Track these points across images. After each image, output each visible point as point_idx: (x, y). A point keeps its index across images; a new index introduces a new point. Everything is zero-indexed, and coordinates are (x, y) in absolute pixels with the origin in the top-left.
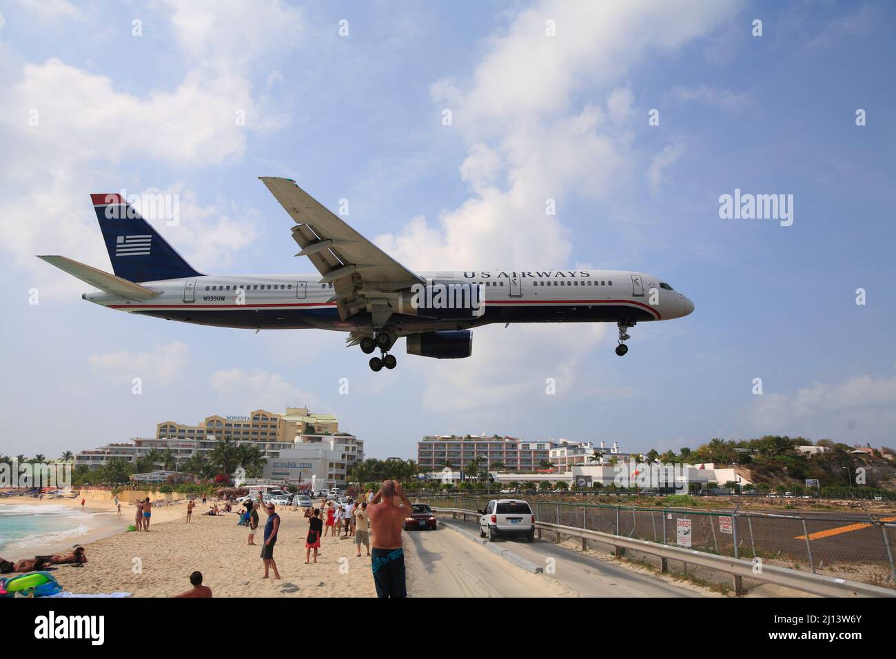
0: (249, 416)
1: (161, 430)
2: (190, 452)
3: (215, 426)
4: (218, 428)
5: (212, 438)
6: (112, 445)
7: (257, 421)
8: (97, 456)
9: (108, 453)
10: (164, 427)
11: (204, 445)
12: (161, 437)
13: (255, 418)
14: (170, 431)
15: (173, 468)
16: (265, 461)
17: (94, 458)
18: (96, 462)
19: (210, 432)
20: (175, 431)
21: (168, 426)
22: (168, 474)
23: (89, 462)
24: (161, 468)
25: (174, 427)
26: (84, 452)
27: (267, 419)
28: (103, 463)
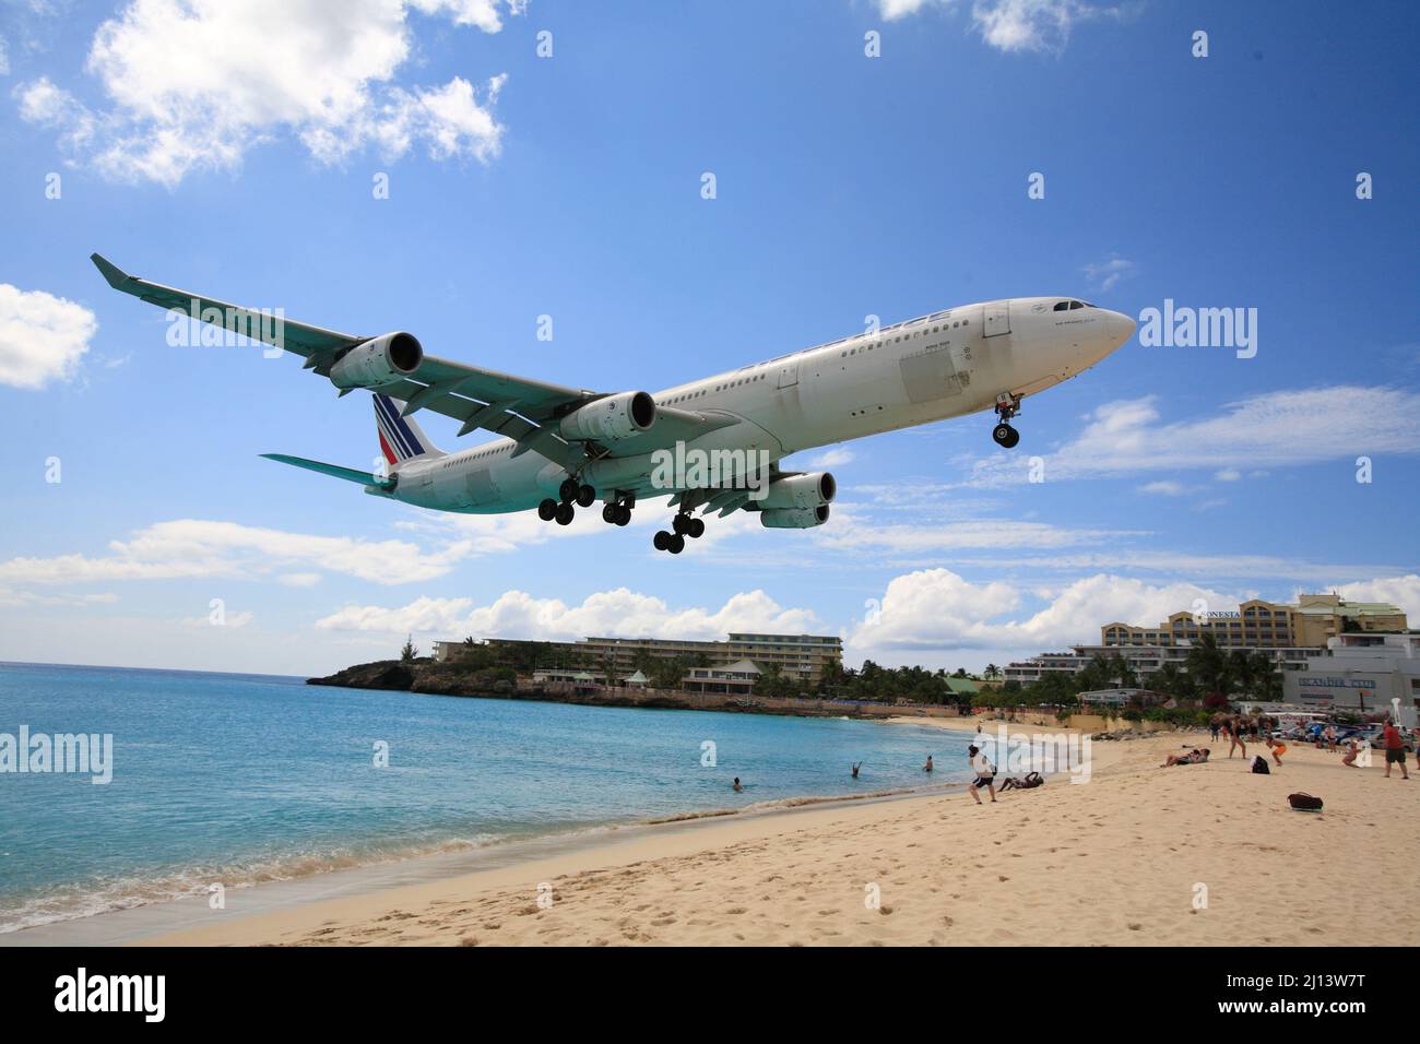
0: (1237, 609)
1: (1107, 635)
2: (1155, 663)
3: (1185, 627)
4: (1190, 629)
5: (1185, 643)
6: (1046, 655)
7: (1250, 618)
8: (1029, 669)
9: (1043, 666)
10: (1110, 630)
11: (1174, 653)
12: (1109, 644)
13: (1246, 614)
14: (1121, 636)
15: (1135, 685)
16: (1281, 677)
17: (1026, 672)
18: (1030, 678)
19: (1180, 635)
20: (1127, 635)
21: (1117, 630)
22: (1131, 692)
23: (1021, 678)
24: (1116, 686)
25: (1124, 630)
26: (1013, 665)
27: (1268, 614)
28: (1037, 678)
